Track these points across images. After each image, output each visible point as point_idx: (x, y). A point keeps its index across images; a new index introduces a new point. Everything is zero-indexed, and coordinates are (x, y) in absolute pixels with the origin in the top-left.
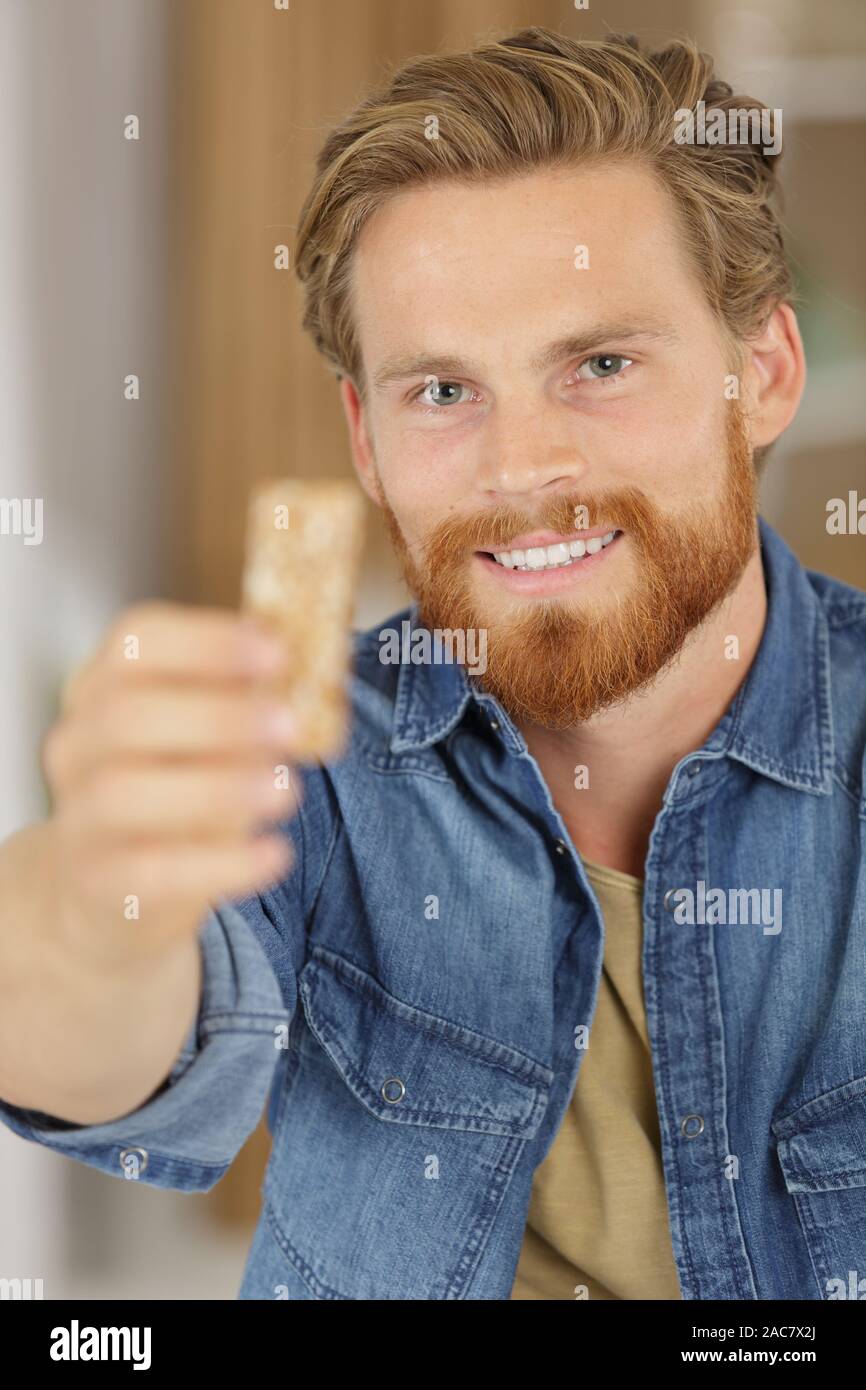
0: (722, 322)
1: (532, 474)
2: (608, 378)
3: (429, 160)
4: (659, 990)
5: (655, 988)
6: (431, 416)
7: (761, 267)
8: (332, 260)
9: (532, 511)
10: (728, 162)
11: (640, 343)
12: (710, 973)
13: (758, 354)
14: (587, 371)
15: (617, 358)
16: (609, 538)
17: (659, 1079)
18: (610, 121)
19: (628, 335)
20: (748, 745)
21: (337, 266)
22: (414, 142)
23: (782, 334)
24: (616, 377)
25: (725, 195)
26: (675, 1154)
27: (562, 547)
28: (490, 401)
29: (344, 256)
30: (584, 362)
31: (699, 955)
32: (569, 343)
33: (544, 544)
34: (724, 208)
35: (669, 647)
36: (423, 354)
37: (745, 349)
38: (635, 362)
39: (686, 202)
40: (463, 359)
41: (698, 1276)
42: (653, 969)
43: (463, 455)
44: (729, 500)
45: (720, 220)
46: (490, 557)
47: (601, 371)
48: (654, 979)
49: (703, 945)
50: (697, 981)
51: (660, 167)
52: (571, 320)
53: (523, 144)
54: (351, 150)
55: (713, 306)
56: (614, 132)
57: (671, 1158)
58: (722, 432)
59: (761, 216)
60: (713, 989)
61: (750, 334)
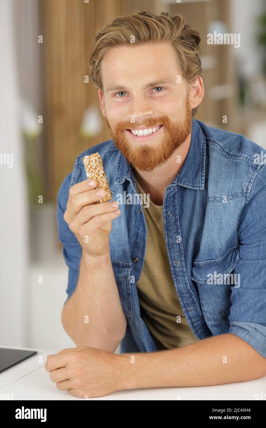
0: (186, 80)
1: (141, 114)
2: (159, 92)
3: (120, 41)
4: (168, 233)
5: (167, 233)
6: (119, 99)
7: (195, 68)
8: (97, 62)
9: (141, 121)
10: (188, 43)
11: (166, 85)
12: (179, 229)
13: (193, 87)
14: (154, 90)
15: (161, 88)
16: (158, 128)
17: (168, 252)
18: (162, 33)
19: (164, 83)
20: (183, 182)
21: (98, 64)
22: (117, 37)
23: (199, 83)
24: (161, 92)
25: (187, 51)
26: (173, 269)
27: (147, 130)
28: (132, 97)
29: (100, 62)
30: (154, 89)
31: (176, 225)
32: (150, 84)
33: (143, 129)
34: (187, 54)
35: (171, 153)
36: (117, 85)
37: (191, 86)
38: (165, 89)
39: (179, 53)
40: (126, 87)
41: (182, 295)
42: (166, 229)
43: (125, 109)
44: (186, 120)
45: (186, 57)
46: (130, 131)
47: (157, 90)
48: (166, 231)
49: (177, 223)
50: (176, 231)
51: (173, 44)
52: (151, 79)
53: (142, 38)
54: (102, 38)
55: (184, 76)
56: (163, 35)
57: (173, 270)
58: (185, 105)
59: (195, 56)
60: (179, 232)
61: (192, 83)
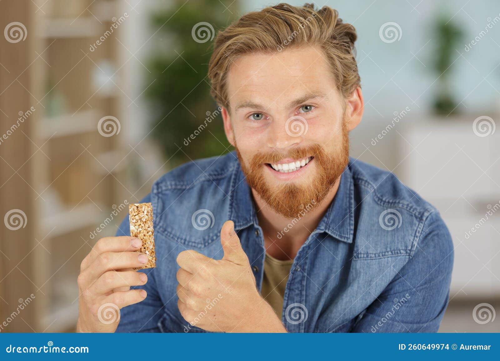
0: (341, 94)
1: (286, 143)
2: (308, 112)
3: (254, 46)
6: (254, 124)
7: (353, 77)
8: (221, 75)
9: (285, 153)
10: (343, 45)
11: (318, 100)
13: (351, 102)
14: (301, 110)
15: (311, 106)
16: (308, 161)
18: (309, 34)
19: (313, 97)
21: (223, 77)
22: (249, 41)
23: (358, 95)
24: (310, 112)
25: (342, 55)
27: (294, 163)
28: (272, 119)
29: (225, 74)
30: (301, 107)
33: (289, 162)
34: (341, 59)
36: (250, 102)
37: (347, 101)
38: (316, 107)
39: (330, 58)
40: (263, 106)
42: (289, 288)
43: (263, 136)
44: (343, 148)
45: (341, 63)
46: (269, 165)
47: (306, 110)
49: (303, 282)
51: (323, 47)
52: (298, 94)
54: (230, 42)
55: (339, 88)
56: (310, 37)
58: (341, 128)
59: (352, 61)
60: (303, 295)
61: (348, 96)
